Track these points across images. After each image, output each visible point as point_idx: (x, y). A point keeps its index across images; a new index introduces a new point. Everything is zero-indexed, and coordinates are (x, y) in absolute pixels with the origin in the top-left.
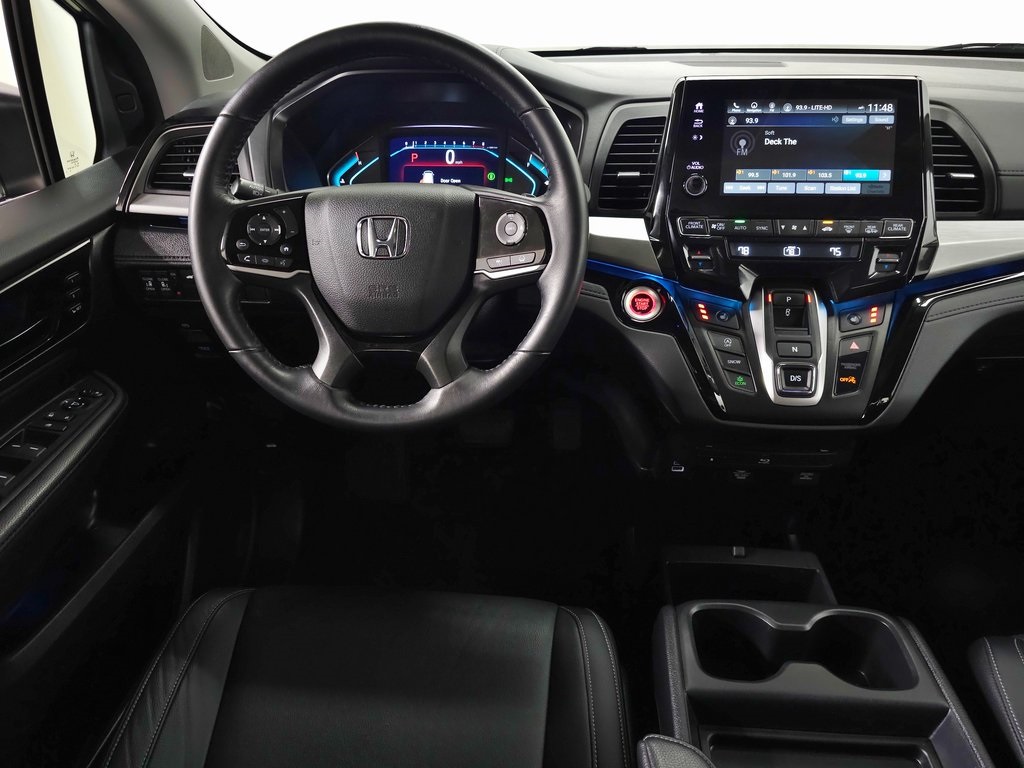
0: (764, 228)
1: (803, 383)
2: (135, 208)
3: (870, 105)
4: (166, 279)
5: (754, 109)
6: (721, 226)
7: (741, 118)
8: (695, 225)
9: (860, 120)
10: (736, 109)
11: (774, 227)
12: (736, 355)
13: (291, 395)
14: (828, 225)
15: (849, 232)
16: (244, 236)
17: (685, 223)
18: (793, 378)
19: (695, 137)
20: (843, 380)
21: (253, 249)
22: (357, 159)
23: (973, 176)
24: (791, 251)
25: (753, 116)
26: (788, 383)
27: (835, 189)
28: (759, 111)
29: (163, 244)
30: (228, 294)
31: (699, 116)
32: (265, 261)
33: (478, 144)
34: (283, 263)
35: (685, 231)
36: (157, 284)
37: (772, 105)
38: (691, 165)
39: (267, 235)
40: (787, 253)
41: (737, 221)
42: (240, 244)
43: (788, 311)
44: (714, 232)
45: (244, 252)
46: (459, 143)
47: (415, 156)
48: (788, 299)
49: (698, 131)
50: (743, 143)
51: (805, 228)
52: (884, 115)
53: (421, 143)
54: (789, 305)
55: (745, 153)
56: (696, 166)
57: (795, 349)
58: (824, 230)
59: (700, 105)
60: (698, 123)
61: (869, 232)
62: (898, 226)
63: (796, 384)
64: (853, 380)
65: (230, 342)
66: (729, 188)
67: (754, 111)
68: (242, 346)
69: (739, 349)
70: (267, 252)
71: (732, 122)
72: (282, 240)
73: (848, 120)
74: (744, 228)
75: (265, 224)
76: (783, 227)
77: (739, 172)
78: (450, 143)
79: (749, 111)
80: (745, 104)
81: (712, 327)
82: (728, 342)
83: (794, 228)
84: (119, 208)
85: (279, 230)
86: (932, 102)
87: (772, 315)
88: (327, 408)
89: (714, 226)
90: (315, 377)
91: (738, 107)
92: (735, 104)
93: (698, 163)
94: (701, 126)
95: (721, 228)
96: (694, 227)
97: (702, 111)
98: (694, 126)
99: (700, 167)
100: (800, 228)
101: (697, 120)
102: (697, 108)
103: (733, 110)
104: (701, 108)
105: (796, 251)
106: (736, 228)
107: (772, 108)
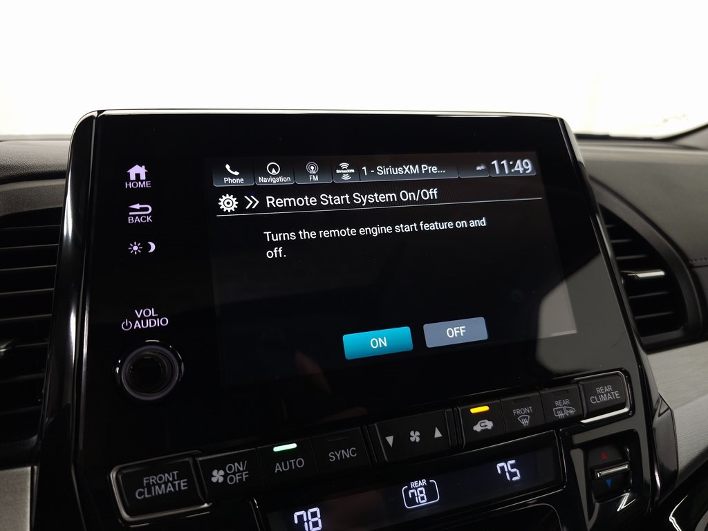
0: (348, 454)
3: (495, 162)
5: (274, 177)
6: (239, 471)
8: (164, 484)
10: (234, 179)
11: (369, 445)
14: (482, 418)
15: (525, 422)
17: (130, 484)
19: (136, 248)
23: (661, 273)
24: (418, 491)
25: (276, 191)
28: (287, 180)
31: (140, 195)
35: (137, 507)
37: (313, 169)
38: (134, 318)
40: (412, 501)
41: (277, 449)
49: (142, 232)
51: (438, 434)
56: (148, 319)
58: (478, 428)
59: (137, 171)
60: (140, 212)
61: (561, 415)
67: (275, 181)
74: (300, 463)
76: (390, 440)
79: (263, 180)
80: (252, 167)
83: (415, 436)
91: (236, 173)
92: (228, 167)
93: (152, 312)
94: (148, 219)
95: (237, 478)
96: (158, 491)
97: (146, 184)
98: (131, 220)
99: (158, 322)
100: (427, 435)
101: (137, 206)
102: (133, 177)
103: (226, 180)
104: (143, 177)
105: (430, 493)
106: (278, 468)
107: (313, 173)
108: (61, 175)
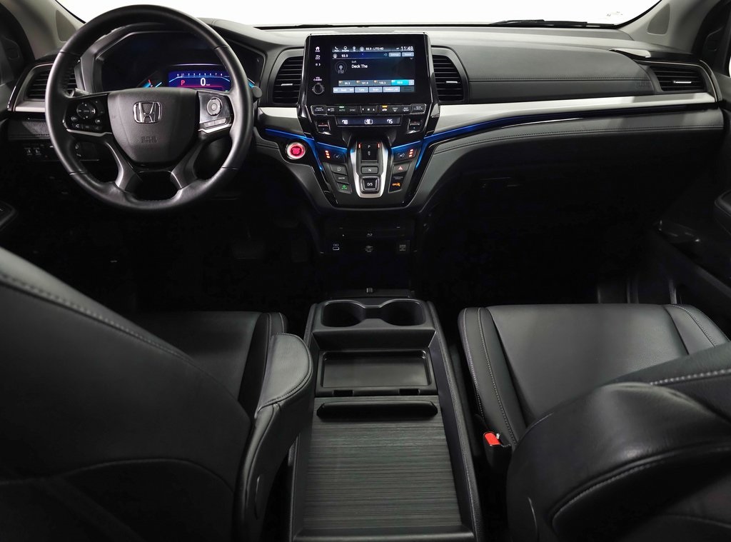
0: (354, 110)
1: (374, 186)
2: (19, 109)
3: (402, 47)
4: (38, 148)
5: (345, 50)
6: (333, 110)
7: (339, 54)
8: (319, 109)
9: (398, 55)
10: (337, 50)
11: (359, 109)
12: (343, 175)
13: (103, 196)
14: (385, 108)
15: (395, 111)
16: (75, 114)
17: (314, 108)
18: (369, 184)
19: (317, 65)
20: (394, 184)
21: (80, 121)
22: (150, 84)
23: (457, 82)
24: (368, 122)
25: (345, 53)
26: (366, 187)
27: (388, 90)
28: (348, 51)
29: (36, 128)
31: (318, 53)
32: (87, 127)
33: (219, 75)
34: (97, 128)
35: (314, 112)
36: (33, 151)
37: (354, 48)
38: (316, 78)
39: (87, 114)
40: (366, 123)
41: (340, 107)
42: (73, 119)
43: (369, 152)
44: (329, 113)
45: (76, 122)
46: (208, 74)
47: (183, 82)
48: (369, 146)
49: (318, 61)
50: (341, 67)
51: (374, 110)
52: (409, 52)
53: (186, 75)
54: (369, 149)
55: (343, 72)
56: (318, 79)
57: (370, 170)
58: (383, 110)
59: (318, 48)
60: (318, 57)
61: (405, 111)
62: (418, 108)
63: (370, 187)
64: (399, 185)
65: (70, 170)
66: (336, 90)
68: (76, 170)
69: (344, 173)
70: (88, 123)
71: (335, 56)
72: (96, 116)
73: (392, 55)
74: (344, 110)
75: (87, 108)
76: (363, 109)
77: (340, 82)
78: (202, 74)
79: (343, 51)
80: (341, 47)
81: (332, 161)
82: (339, 169)
83: (369, 109)
84: (10, 110)
85: (94, 111)
86: (432, 46)
87: (360, 154)
88: (123, 202)
89: (329, 110)
90: (116, 186)
92: (336, 48)
97: (319, 51)
98: (316, 59)
99: (320, 80)
100: (371, 110)
103: (335, 51)
105: (371, 122)
106: (340, 111)
107: (354, 49)
108: (303, 48)
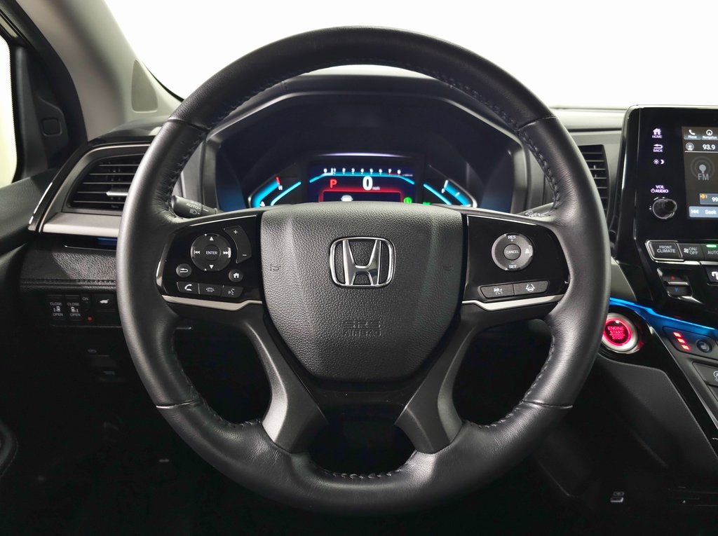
2: (50, 228)
4: (77, 304)
5: (710, 136)
6: (693, 250)
7: (698, 144)
8: (667, 249)
10: (692, 136)
16: (186, 260)
17: (655, 247)
19: (656, 162)
21: (197, 276)
22: (278, 183)
25: (710, 142)
28: (715, 138)
29: (78, 267)
30: (159, 332)
31: (658, 141)
32: (210, 290)
33: (394, 172)
34: (231, 292)
35: (657, 255)
36: (66, 309)
38: (656, 188)
39: (213, 259)
41: (709, 246)
42: (181, 270)
44: (687, 257)
45: (185, 279)
47: (333, 182)
49: (659, 156)
50: (703, 168)
53: (339, 170)
55: (706, 177)
56: (661, 189)
60: (658, 148)
65: (159, 394)
66: (694, 212)
67: (710, 138)
68: (176, 400)
70: (214, 279)
71: (690, 148)
72: (232, 265)
74: (716, 252)
75: (212, 246)
77: (703, 196)
78: (367, 171)
79: (704, 138)
80: (701, 131)
81: (696, 358)
84: (32, 228)
85: (229, 253)
88: (284, 483)
89: (686, 251)
90: (267, 438)
91: (694, 134)
92: (690, 131)
93: (662, 187)
94: (661, 151)
95: (693, 253)
96: (665, 251)
97: (660, 137)
98: (654, 151)
99: (664, 191)
101: (657, 145)
102: (655, 134)
103: (689, 137)
104: (659, 134)
106: (709, 253)
